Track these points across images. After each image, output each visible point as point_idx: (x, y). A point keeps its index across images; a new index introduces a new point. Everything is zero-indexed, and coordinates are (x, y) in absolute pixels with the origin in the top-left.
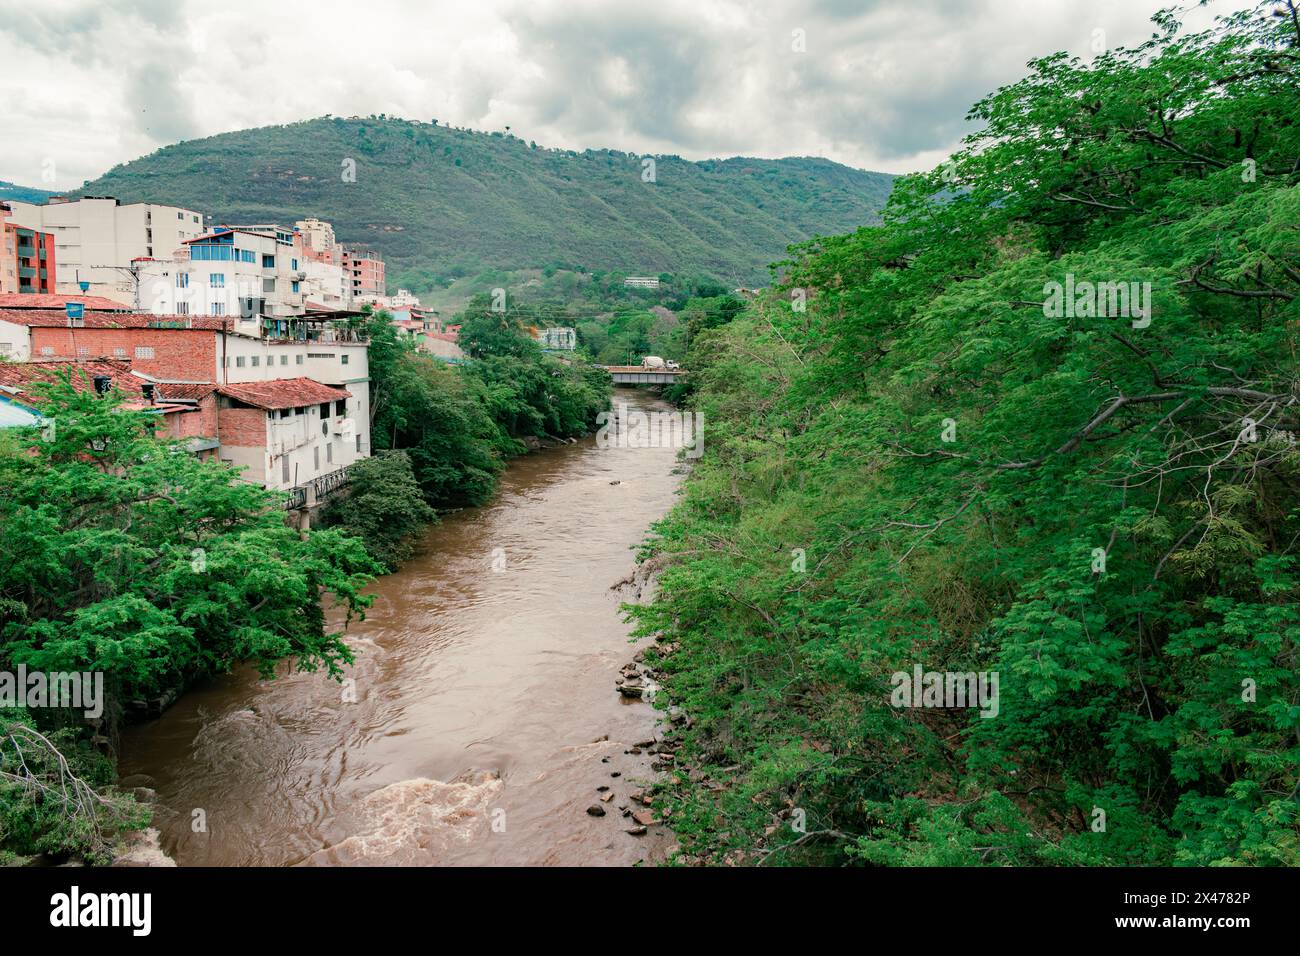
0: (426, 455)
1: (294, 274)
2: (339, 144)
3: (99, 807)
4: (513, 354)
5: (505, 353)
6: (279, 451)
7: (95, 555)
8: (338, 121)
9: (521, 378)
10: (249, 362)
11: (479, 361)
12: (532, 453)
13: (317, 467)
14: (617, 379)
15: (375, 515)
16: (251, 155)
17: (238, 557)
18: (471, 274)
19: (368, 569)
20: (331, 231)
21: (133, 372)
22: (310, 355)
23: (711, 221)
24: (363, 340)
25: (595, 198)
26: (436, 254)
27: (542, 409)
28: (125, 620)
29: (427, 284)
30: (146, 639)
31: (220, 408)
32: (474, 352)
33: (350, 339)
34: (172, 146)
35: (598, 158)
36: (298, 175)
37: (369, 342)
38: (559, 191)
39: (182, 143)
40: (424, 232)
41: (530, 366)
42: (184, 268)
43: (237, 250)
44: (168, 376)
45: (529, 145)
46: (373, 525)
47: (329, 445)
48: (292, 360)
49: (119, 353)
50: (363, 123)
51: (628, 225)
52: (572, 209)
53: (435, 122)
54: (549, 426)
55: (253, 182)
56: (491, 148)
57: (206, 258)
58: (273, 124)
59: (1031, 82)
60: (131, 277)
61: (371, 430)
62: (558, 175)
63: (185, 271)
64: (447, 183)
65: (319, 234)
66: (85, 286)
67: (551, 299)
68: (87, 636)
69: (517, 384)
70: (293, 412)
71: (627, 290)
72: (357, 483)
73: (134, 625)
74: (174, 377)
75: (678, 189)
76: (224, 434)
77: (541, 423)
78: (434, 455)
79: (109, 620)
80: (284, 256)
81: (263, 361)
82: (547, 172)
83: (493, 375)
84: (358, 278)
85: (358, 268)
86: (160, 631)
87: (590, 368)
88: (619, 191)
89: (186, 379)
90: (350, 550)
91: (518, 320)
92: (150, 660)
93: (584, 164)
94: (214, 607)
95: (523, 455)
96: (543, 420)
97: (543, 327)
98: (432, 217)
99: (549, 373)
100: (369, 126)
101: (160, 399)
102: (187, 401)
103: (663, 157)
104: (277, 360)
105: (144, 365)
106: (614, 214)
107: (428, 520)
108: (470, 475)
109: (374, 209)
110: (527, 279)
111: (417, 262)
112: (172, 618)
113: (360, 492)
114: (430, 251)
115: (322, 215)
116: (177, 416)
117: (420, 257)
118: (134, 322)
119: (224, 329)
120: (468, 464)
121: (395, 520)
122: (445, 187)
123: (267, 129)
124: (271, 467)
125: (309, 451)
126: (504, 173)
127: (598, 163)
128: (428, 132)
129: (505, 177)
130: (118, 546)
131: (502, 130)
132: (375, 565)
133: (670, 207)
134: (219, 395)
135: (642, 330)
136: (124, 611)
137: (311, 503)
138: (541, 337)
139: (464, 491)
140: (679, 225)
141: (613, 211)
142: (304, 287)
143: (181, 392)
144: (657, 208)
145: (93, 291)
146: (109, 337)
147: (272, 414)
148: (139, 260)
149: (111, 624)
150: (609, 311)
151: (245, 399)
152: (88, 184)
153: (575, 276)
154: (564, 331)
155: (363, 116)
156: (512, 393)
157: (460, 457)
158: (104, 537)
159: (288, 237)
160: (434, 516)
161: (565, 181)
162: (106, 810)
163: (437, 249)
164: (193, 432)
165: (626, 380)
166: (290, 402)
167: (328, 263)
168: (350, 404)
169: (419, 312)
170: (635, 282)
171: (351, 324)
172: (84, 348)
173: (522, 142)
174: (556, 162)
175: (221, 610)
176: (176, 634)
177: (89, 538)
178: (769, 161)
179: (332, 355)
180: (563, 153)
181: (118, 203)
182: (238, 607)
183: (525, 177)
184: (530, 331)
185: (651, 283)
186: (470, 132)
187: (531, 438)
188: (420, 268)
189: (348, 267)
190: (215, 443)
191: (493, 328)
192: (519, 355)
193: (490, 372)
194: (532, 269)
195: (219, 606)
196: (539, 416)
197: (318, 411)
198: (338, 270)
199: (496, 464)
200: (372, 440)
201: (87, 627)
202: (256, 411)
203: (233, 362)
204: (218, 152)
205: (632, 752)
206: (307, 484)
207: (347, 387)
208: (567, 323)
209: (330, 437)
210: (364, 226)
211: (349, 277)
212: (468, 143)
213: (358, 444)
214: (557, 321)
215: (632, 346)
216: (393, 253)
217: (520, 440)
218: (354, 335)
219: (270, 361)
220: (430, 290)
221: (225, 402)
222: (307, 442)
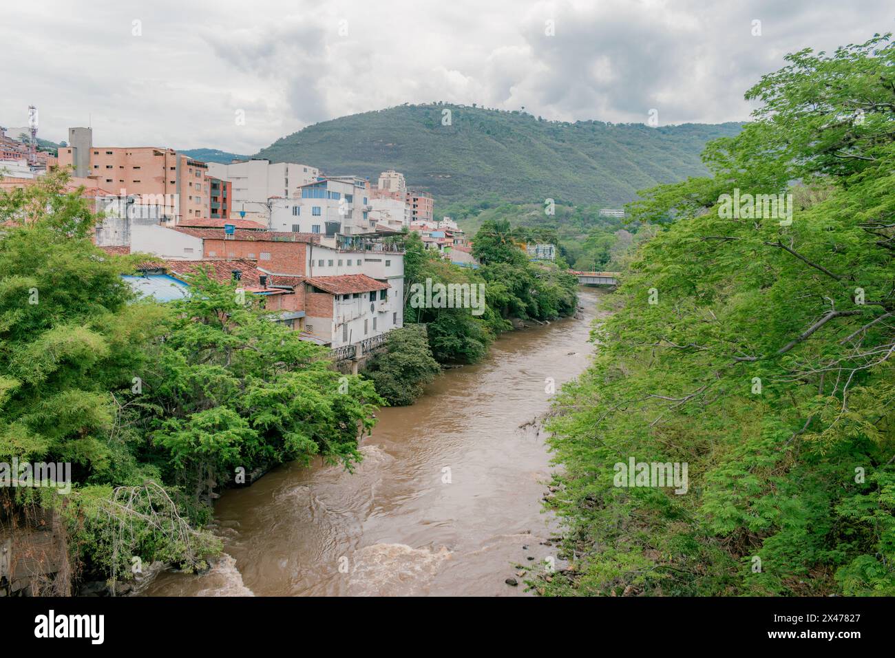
0: (439, 329)
1: (365, 207)
2: (412, 121)
3: (192, 537)
4: (508, 262)
5: (503, 261)
6: (341, 321)
7: (206, 381)
8: (412, 106)
9: (512, 278)
10: (326, 263)
11: (484, 266)
12: (517, 330)
13: (366, 333)
14: (584, 281)
15: (399, 366)
16: (358, 130)
17: (289, 388)
18: (493, 207)
19: (375, 401)
20: (403, 179)
21: (258, 268)
22: (366, 260)
23: (666, 170)
24: (401, 251)
25: (581, 154)
26: (471, 194)
27: (525, 300)
28: (217, 423)
29: (463, 214)
30: (228, 435)
31: (307, 292)
32: (482, 260)
33: (392, 250)
34: (311, 126)
35: (585, 127)
36: (387, 143)
37: (405, 252)
38: (556, 150)
39: (318, 123)
40: (464, 179)
41: (519, 271)
42: (297, 203)
43: (329, 192)
44: (278, 271)
45: (537, 119)
46: (397, 373)
47: (375, 319)
48: (354, 263)
49: (251, 256)
50: (428, 107)
51: (604, 173)
52: (565, 162)
53: (474, 105)
54: (530, 312)
55: (358, 147)
56: (511, 122)
57: (310, 197)
58: (372, 110)
59: (787, 70)
60: (267, 209)
61: (404, 310)
62: (556, 140)
63: (298, 205)
64: (481, 146)
65: (394, 180)
66: (243, 214)
67: (546, 224)
68: (196, 430)
69: (509, 283)
70: (352, 297)
71: (600, 219)
72: (391, 344)
73: (222, 427)
74: (281, 272)
75: (642, 147)
76: (307, 308)
77: (524, 310)
78: (444, 328)
79: (209, 421)
80: (359, 195)
81: (336, 263)
82: (549, 137)
83: (493, 277)
84: (416, 210)
85: (416, 203)
86: (237, 431)
87: (562, 273)
88: (599, 149)
89: (289, 274)
90: (365, 388)
91: (513, 238)
92: (231, 448)
93: (575, 131)
94: (274, 418)
95: (511, 331)
96: (526, 308)
97: (533, 243)
98: (470, 169)
99: (533, 276)
100: (432, 109)
101: (271, 285)
102: (287, 288)
103: (632, 124)
104: (345, 263)
105: (265, 264)
106: (595, 166)
107: (435, 371)
108: (468, 343)
109: (432, 164)
110: (531, 211)
111: (459, 199)
112: (247, 423)
113: (392, 351)
114: (467, 191)
115: (399, 168)
116: (280, 296)
117: (460, 195)
118: (265, 237)
119: (311, 242)
120: (467, 336)
121: (413, 370)
122: (479, 148)
123: (369, 113)
124: (336, 331)
125: (361, 322)
126: (519, 139)
127: (585, 130)
128: (469, 112)
129: (519, 141)
130: (219, 376)
131: (519, 109)
132: (381, 399)
133: (635, 160)
134: (307, 284)
135: (607, 247)
136: (218, 417)
137: (359, 356)
138: (529, 251)
139: (464, 354)
140: (642, 173)
141: (595, 164)
142: (371, 215)
143: (284, 281)
144: (626, 161)
145: (248, 217)
146: (246, 246)
147: (337, 297)
148: (272, 198)
149: (210, 424)
150: (586, 233)
151: (321, 287)
152: (262, 151)
153: (564, 208)
154: (548, 246)
155: (428, 104)
156: (504, 288)
157: (462, 331)
158: (212, 370)
159: (362, 184)
160: (439, 369)
161: (560, 143)
162: (197, 540)
163: (472, 190)
164: (289, 307)
165: (591, 281)
166: (350, 290)
167: (398, 199)
168: (390, 292)
169: (451, 232)
170: (607, 212)
171: (395, 240)
172: (232, 253)
173: (532, 117)
174: (555, 130)
175: (277, 421)
176: (247, 434)
177: (204, 370)
178: (712, 125)
179: (380, 260)
180: (560, 123)
181: (270, 163)
182: (288, 419)
183: (533, 140)
184: (521, 246)
185: (618, 214)
186: (497, 111)
187: (518, 320)
188: (460, 203)
189: (409, 202)
190: (302, 314)
191: (495, 244)
192: (512, 263)
193: (490, 274)
194: (535, 203)
195: (276, 418)
196: (523, 305)
197: (368, 296)
198: (403, 204)
199: (487, 337)
200: (404, 316)
201: (195, 425)
202: (327, 295)
203: (317, 263)
204: (338, 129)
205: (545, 544)
206: (357, 343)
207: (389, 281)
208: (553, 241)
209: (376, 314)
210: (425, 175)
211: (410, 208)
212: (495, 119)
213: (395, 319)
214: (544, 240)
215: (599, 258)
216: (443, 193)
217: (508, 321)
218: (395, 247)
219: (340, 263)
220: (466, 218)
221: (310, 289)
222: (360, 316)
